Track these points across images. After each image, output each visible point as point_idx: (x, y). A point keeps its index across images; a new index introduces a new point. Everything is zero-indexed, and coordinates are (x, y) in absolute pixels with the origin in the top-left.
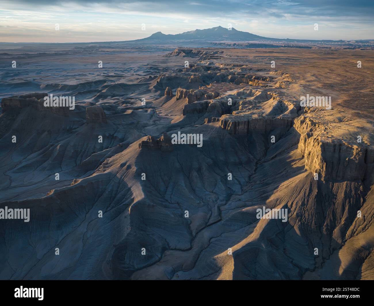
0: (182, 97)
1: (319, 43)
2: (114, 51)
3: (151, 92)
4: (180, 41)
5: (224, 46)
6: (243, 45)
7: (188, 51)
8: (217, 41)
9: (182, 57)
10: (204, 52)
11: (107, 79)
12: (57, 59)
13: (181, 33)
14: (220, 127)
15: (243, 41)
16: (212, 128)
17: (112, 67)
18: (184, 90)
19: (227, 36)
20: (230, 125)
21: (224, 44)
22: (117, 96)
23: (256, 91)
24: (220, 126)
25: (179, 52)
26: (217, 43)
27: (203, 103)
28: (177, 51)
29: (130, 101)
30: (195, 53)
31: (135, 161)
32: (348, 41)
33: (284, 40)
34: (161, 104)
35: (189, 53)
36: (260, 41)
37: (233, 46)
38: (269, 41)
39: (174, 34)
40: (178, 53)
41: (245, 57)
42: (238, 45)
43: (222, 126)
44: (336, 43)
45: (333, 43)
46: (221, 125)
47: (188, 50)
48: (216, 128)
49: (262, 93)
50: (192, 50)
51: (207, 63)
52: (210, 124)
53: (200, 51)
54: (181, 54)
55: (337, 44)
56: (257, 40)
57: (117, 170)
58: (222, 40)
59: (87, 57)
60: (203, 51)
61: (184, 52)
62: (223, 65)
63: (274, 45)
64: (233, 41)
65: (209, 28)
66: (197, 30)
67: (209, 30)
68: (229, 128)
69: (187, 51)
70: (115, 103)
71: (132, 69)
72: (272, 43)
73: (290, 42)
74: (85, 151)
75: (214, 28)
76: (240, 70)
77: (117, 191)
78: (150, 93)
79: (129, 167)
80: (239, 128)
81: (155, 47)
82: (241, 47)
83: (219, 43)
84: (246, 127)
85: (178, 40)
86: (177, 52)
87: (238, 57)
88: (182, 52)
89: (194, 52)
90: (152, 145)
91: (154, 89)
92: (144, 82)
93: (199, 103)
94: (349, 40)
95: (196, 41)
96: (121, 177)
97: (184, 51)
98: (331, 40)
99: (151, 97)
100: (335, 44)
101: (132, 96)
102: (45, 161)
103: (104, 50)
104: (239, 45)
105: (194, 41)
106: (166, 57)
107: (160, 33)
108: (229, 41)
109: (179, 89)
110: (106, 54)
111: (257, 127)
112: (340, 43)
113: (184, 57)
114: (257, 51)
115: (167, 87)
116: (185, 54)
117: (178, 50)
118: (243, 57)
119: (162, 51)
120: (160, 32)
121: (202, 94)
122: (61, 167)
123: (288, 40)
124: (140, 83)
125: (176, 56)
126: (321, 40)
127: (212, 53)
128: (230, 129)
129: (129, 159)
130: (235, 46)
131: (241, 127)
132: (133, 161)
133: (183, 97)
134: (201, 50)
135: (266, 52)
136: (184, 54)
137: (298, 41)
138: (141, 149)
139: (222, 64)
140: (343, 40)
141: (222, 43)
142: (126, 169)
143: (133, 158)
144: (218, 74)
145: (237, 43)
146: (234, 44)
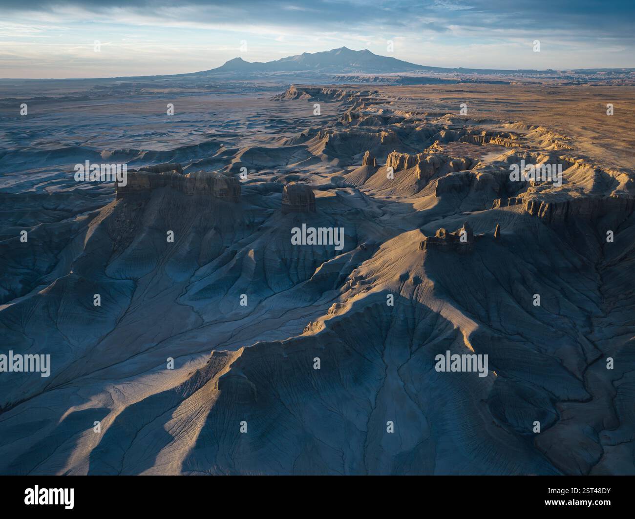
0: (403, 167)
1: (515, 74)
2: (171, 93)
3: (322, 161)
4: (277, 73)
5: (358, 82)
6: (391, 79)
7: (314, 91)
8: (342, 73)
9: (307, 100)
10: (344, 93)
11: (215, 140)
12: (79, 107)
13: (277, 59)
14: (527, 213)
15: (386, 73)
16: (511, 215)
17: (200, 120)
18: (407, 156)
19: (357, 65)
20: (545, 209)
21: (357, 77)
22: (264, 168)
23: (539, 154)
24: (525, 211)
25: (298, 93)
26: (344, 77)
27: (462, 176)
28: (294, 90)
29: (299, 176)
30: (327, 93)
31: (424, 271)
32: (562, 72)
33: (455, 70)
34: (362, 180)
35: (316, 94)
36: (415, 73)
37: (374, 81)
38: (430, 73)
39: (264, 61)
40: (298, 95)
41: (424, 99)
42: (382, 80)
43: (530, 212)
44: (544, 75)
45: (538, 76)
46: (529, 209)
47: (314, 89)
48: (520, 215)
49: (550, 158)
50: (320, 90)
51: (378, 111)
52: (506, 209)
53: (335, 91)
54: (302, 96)
55: (546, 76)
56: (410, 71)
57: (397, 286)
58: (350, 72)
59: (129, 103)
60: (342, 91)
61: (307, 93)
62: (410, 113)
63: (442, 78)
64: (369, 73)
65: (324, 51)
66: (305, 54)
67: (325, 53)
68: (543, 214)
69: (312, 91)
70: (272, 180)
71: (239, 122)
72: (436, 75)
73: (466, 73)
74: (298, 259)
75: (335, 51)
76: (449, 122)
77: (414, 319)
78: (321, 163)
79: (417, 281)
80: (556, 214)
81: (238, 85)
82: (388, 83)
83: (348, 77)
84: (564, 211)
85: (273, 73)
86: (295, 92)
87: (412, 99)
88: (305, 93)
89: (325, 93)
90: (446, 243)
91: (325, 156)
92: (294, 144)
93: (457, 176)
94: (562, 70)
95: (305, 73)
96: (411, 298)
97: (307, 91)
98: (534, 69)
99: (327, 168)
100: (542, 76)
101: (293, 169)
102: (237, 278)
103: (151, 90)
104: (384, 79)
105: (302, 73)
106: (277, 102)
107: (239, 60)
108: (361, 73)
109: (394, 153)
110: (160, 97)
111: (580, 211)
112: (549, 75)
113: (309, 100)
114: (434, 90)
115: (368, 152)
116: (310, 96)
117: (297, 89)
118: (421, 99)
119: (254, 91)
120: (240, 58)
121: (442, 161)
122: (269, 287)
123: (461, 70)
124: (285, 146)
125: (293, 99)
126: (517, 70)
127: (359, 94)
128: (544, 216)
129: (411, 267)
130: (378, 81)
131: (558, 211)
132: (418, 270)
133: (406, 167)
134: (337, 89)
135: (451, 91)
136: (308, 96)
137: (480, 71)
138: (425, 251)
139: (407, 113)
140: (553, 69)
141: (354, 77)
142: (414, 284)
143: (418, 265)
144: (417, 129)
145: (380, 76)
146: (376, 79)
